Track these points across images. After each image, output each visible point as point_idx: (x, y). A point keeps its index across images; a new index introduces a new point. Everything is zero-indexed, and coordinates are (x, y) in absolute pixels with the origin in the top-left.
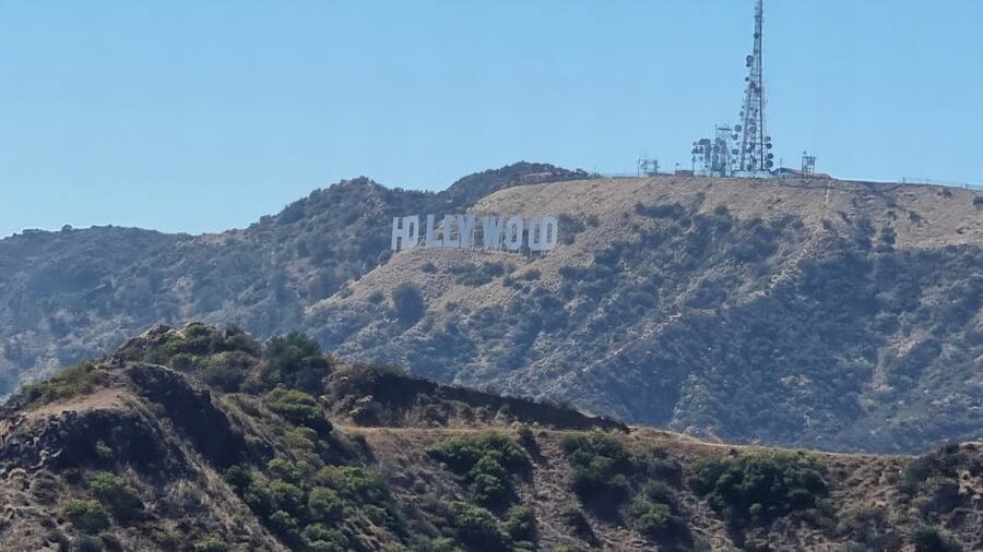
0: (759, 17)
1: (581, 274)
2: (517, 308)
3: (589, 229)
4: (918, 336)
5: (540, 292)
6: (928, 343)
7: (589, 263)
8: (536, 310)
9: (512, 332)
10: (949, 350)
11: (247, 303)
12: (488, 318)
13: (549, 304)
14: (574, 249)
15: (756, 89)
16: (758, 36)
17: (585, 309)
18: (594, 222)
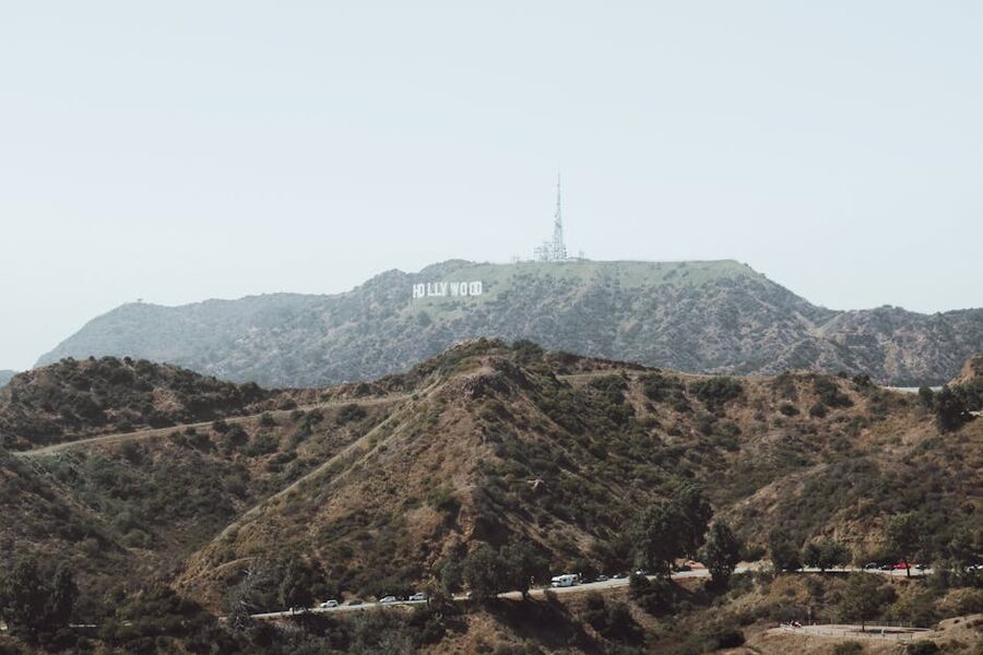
0: (559, 197)
1: (494, 304)
2: (469, 317)
3: (494, 286)
4: (633, 322)
5: (477, 312)
6: (637, 324)
7: (495, 299)
8: (476, 319)
9: (468, 328)
10: (646, 327)
11: (355, 321)
12: (457, 323)
13: (481, 316)
14: (489, 294)
15: (559, 226)
16: (558, 204)
17: (496, 318)
18: (496, 283)
